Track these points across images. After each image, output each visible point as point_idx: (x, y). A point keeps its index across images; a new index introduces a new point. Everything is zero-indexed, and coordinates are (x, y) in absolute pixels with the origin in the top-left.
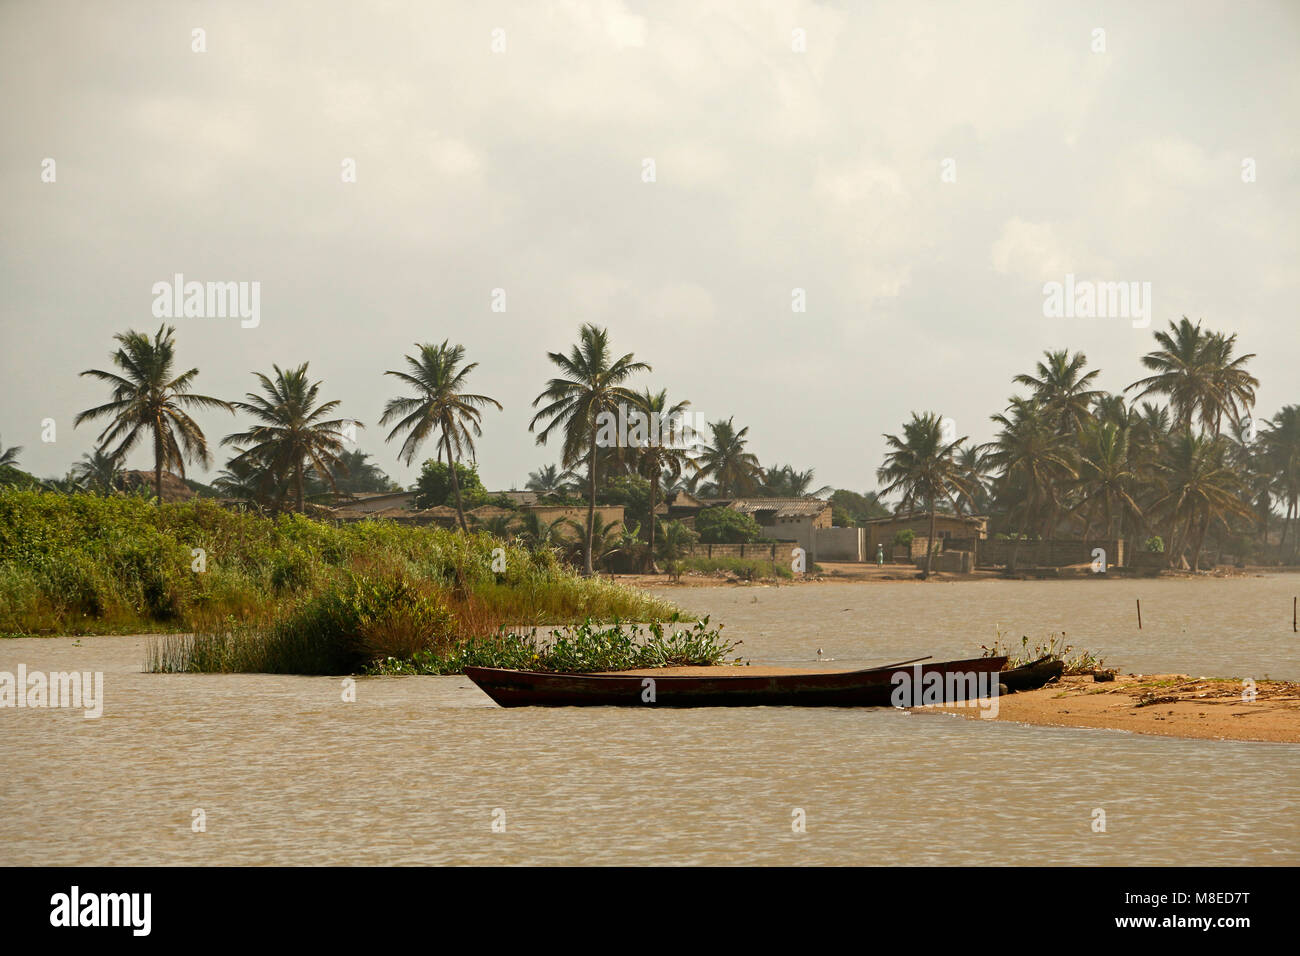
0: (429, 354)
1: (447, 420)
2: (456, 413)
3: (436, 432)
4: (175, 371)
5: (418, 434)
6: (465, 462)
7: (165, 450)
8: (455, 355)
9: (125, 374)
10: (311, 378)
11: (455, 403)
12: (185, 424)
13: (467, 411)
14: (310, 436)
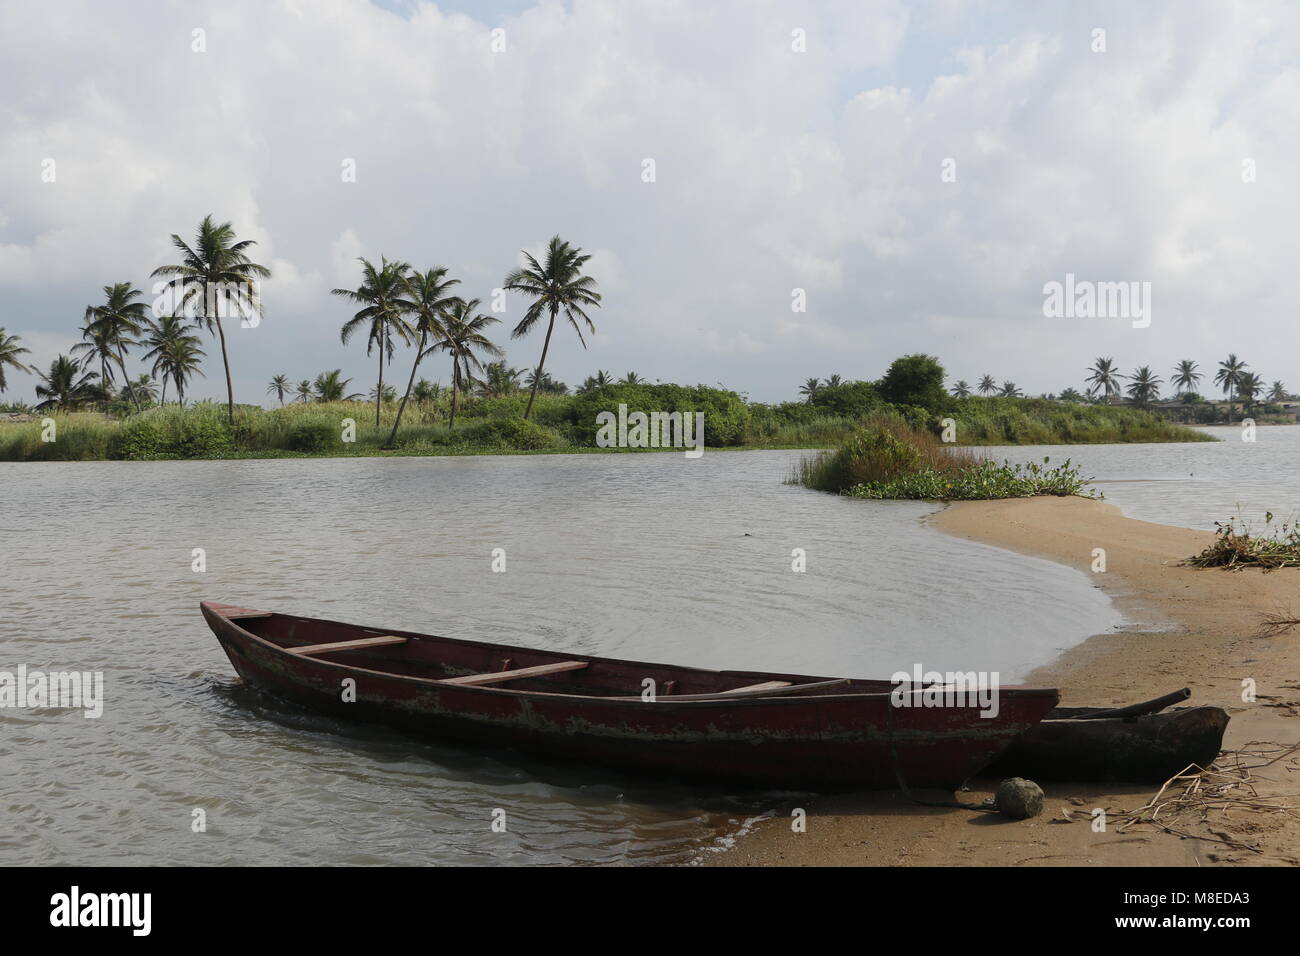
0: (1184, 362)
1: (1189, 380)
2: (1192, 379)
3: (1186, 383)
4: (1111, 368)
5: (1181, 384)
6: (1195, 391)
7: (1108, 389)
8: (1191, 363)
9: (1098, 369)
10: (1150, 370)
11: (1192, 375)
12: (1114, 382)
13: (1195, 378)
14: (1148, 385)
